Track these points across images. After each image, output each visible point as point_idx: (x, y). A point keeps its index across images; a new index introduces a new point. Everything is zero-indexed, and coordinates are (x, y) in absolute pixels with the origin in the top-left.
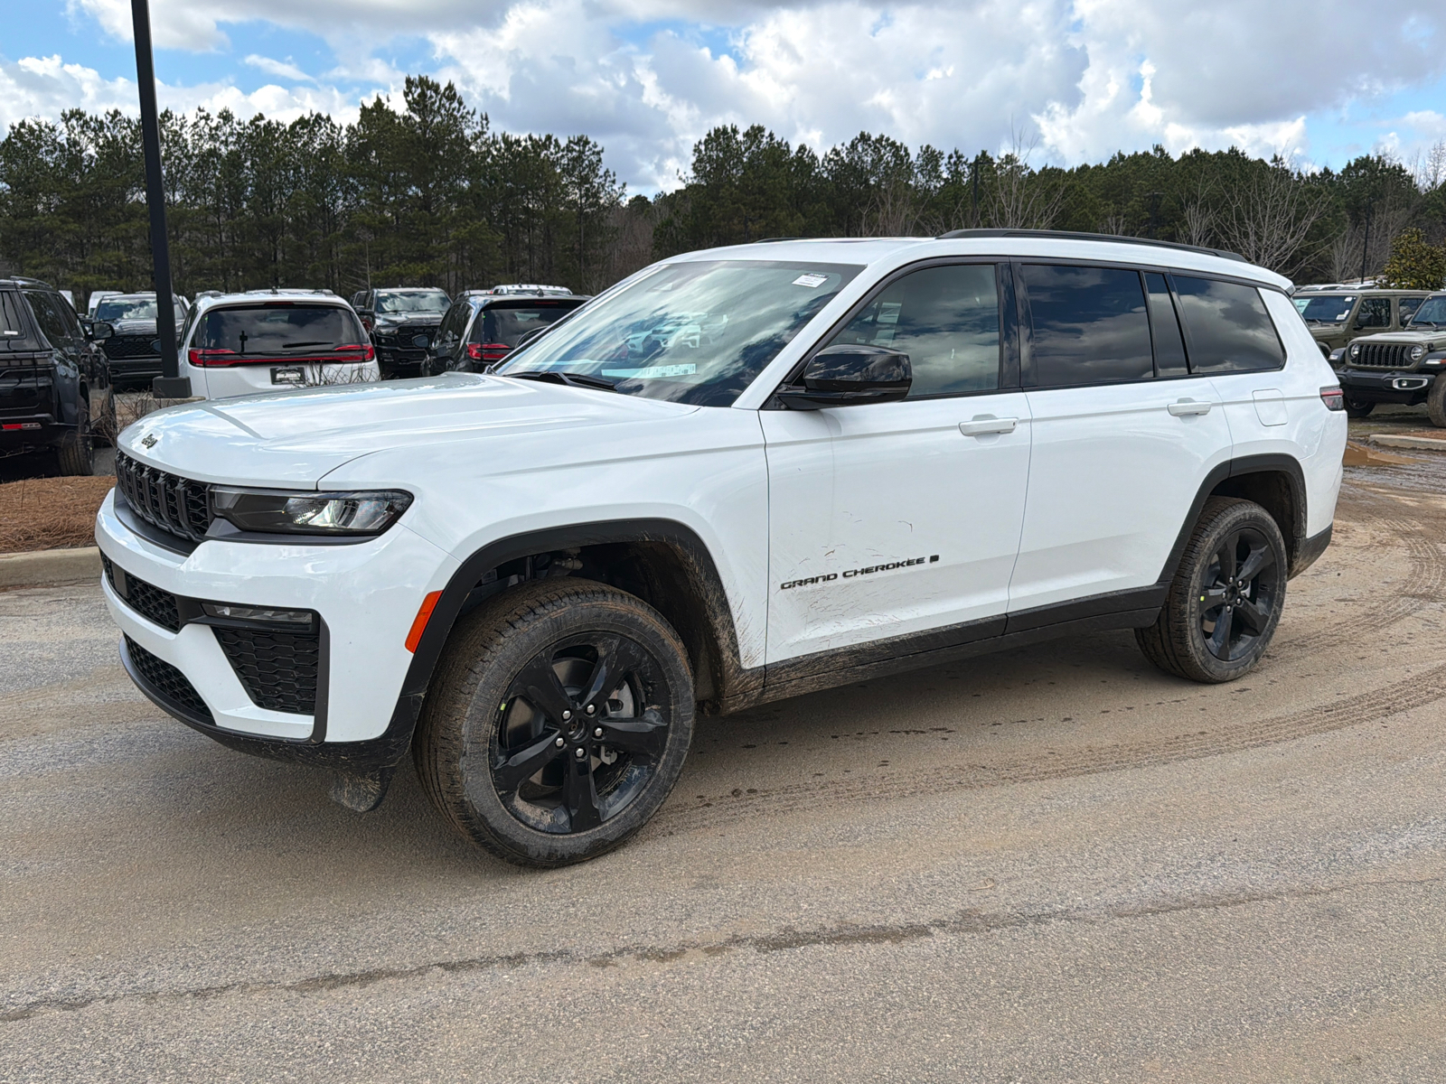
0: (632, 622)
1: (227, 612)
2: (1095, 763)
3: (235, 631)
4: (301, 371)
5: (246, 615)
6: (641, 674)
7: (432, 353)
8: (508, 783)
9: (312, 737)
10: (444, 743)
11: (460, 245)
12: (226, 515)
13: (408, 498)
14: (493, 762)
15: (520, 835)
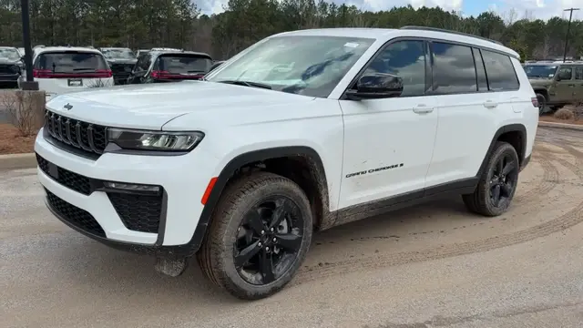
0: (291, 191)
1: (113, 185)
2: (460, 251)
3: (118, 195)
4: (81, 81)
5: (123, 187)
6: (291, 214)
7: (132, 75)
8: (239, 263)
9: (157, 242)
10: (212, 245)
11: (131, 32)
12: (115, 141)
13: (202, 135)
14: (234, 253)
15: (244, 286)
